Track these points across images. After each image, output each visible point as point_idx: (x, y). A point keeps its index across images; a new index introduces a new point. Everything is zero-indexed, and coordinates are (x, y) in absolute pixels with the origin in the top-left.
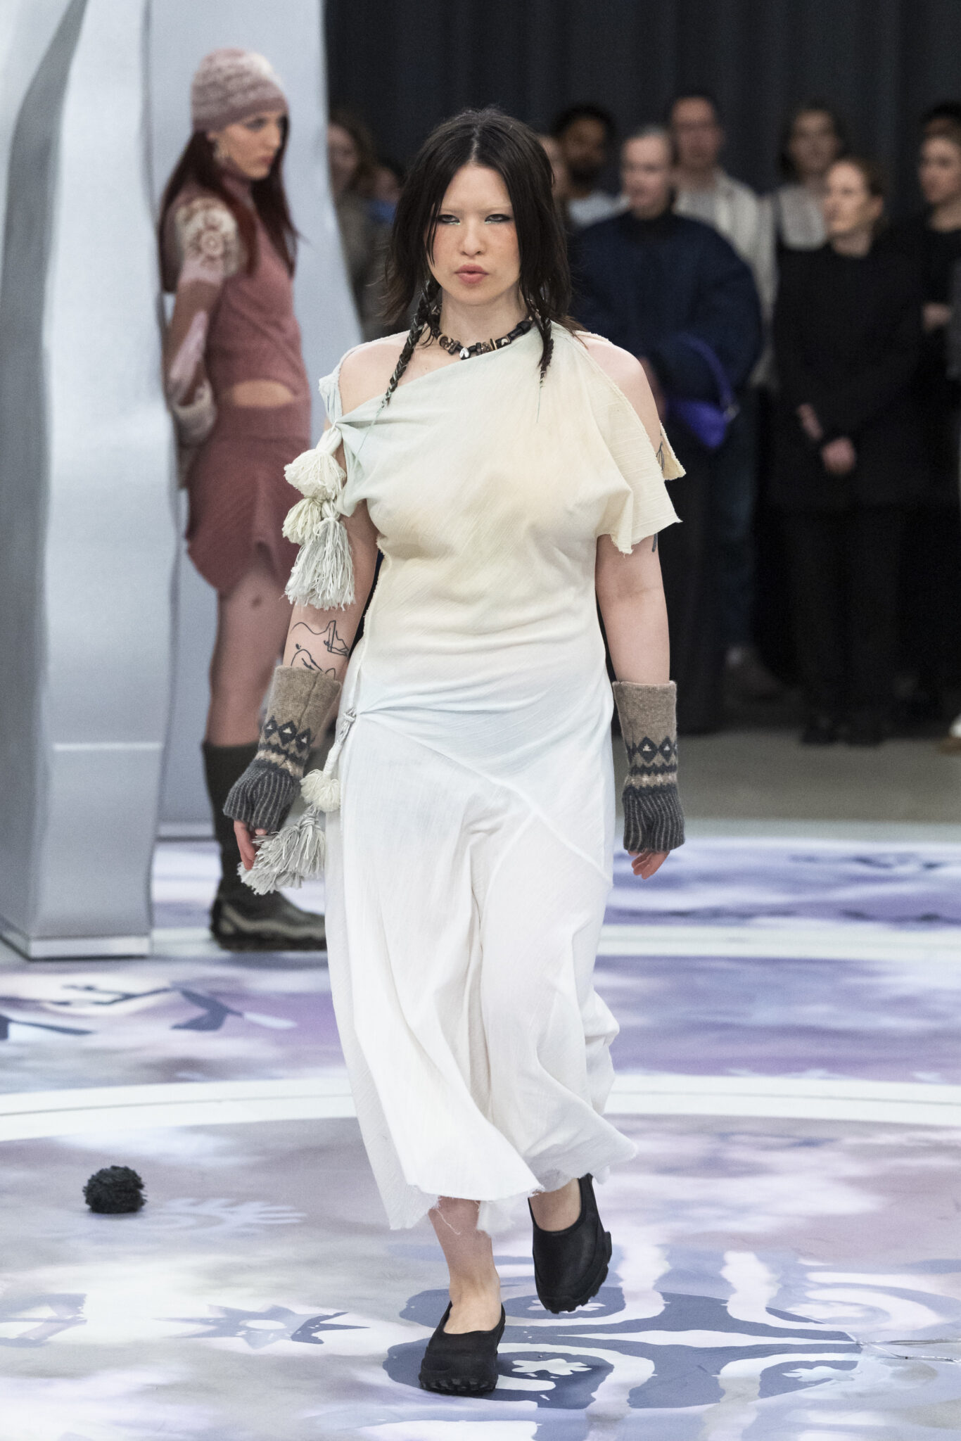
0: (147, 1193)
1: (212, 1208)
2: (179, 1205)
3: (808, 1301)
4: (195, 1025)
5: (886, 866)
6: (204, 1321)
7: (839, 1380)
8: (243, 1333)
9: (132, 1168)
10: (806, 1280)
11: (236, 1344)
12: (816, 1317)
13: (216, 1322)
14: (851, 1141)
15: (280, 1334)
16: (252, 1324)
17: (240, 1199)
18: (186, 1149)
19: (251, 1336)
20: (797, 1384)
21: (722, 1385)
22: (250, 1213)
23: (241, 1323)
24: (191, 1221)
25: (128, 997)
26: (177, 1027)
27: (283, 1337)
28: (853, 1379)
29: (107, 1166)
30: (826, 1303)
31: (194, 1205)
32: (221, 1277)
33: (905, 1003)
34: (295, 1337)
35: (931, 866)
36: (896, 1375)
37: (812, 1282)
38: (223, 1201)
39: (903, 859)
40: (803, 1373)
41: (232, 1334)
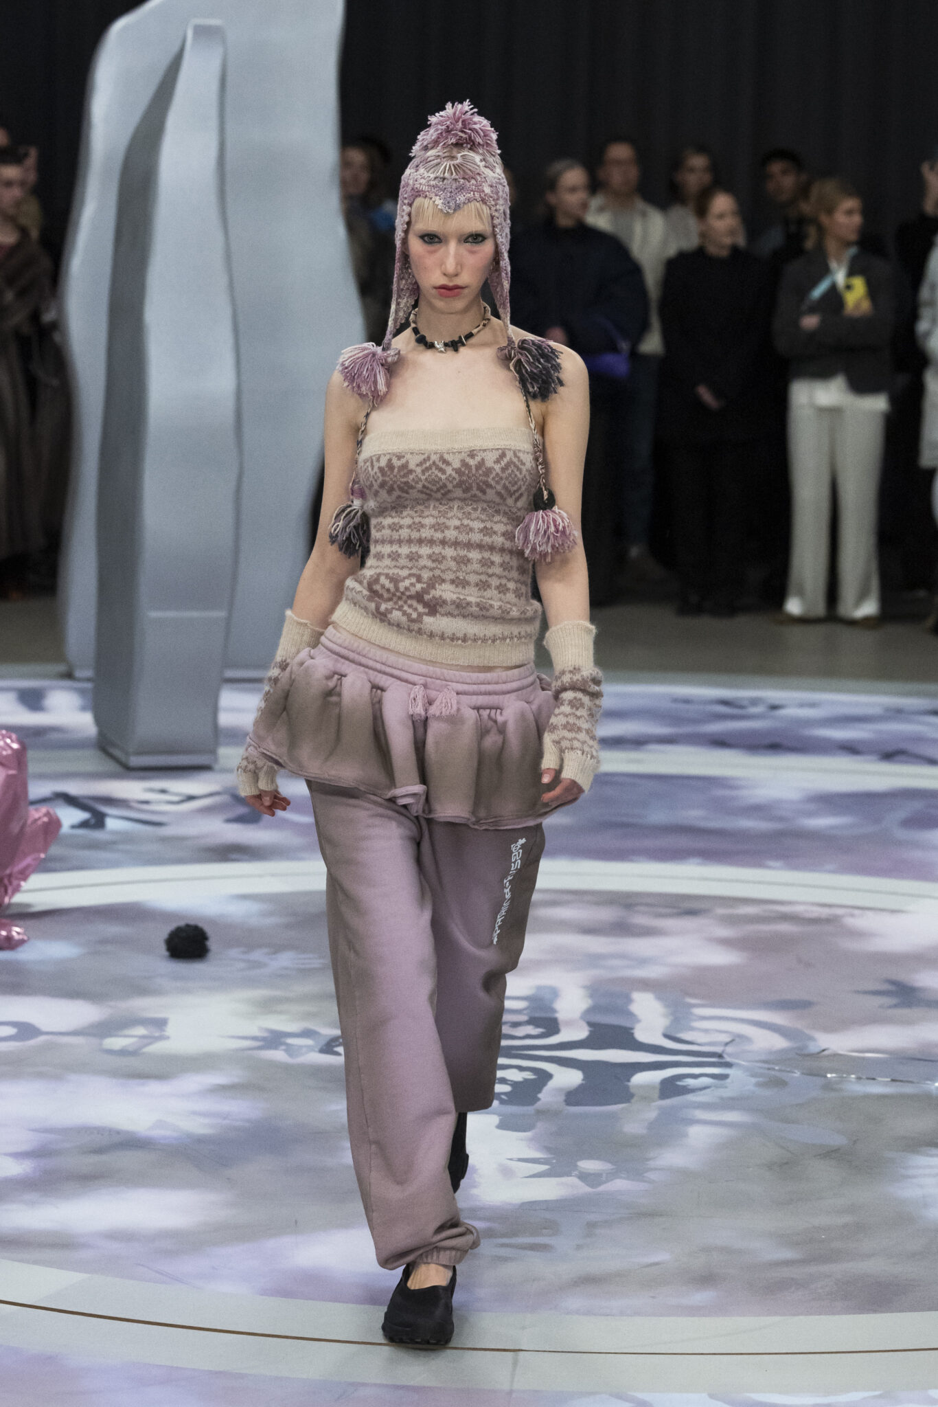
0: (212, 944)
1: (257, 955)
2: (234, 952)
3: (693, 1029)
4: (240, 819)
5: (741, 707)
6: (254, 1038)
7: (717, 1087)
8: (283, 1047)
9: (200, 925)
10: (691, 1013)
11: (279, 1055)
12: (699, 1040)
13: (263, 1039)
14: (721, 911)
15: (310, 1049)
16: (290, 1041)
17: (277, 949)
18: (237, 911)
19: (289, 1050)
20: (686, 1090)
21: (632, 1090)
22: (286, 960)
23: (283, 1040)
24: (242, 965)
25: (191, 798)
26: (229, 821)
27: (313, 1051)
28: (726, 1087)
29: (182, 923)
30: (706, 1031)
31: (244, 953)
32: (267, 1006)
33: (758, 810)
34: (322, 1051)
35: (774, 707)
36: (758, 1085)
37: (695, 1015)
38: (266, 950)
39: (755, 702)
40: (690, 1082)
41: (276, 1048)
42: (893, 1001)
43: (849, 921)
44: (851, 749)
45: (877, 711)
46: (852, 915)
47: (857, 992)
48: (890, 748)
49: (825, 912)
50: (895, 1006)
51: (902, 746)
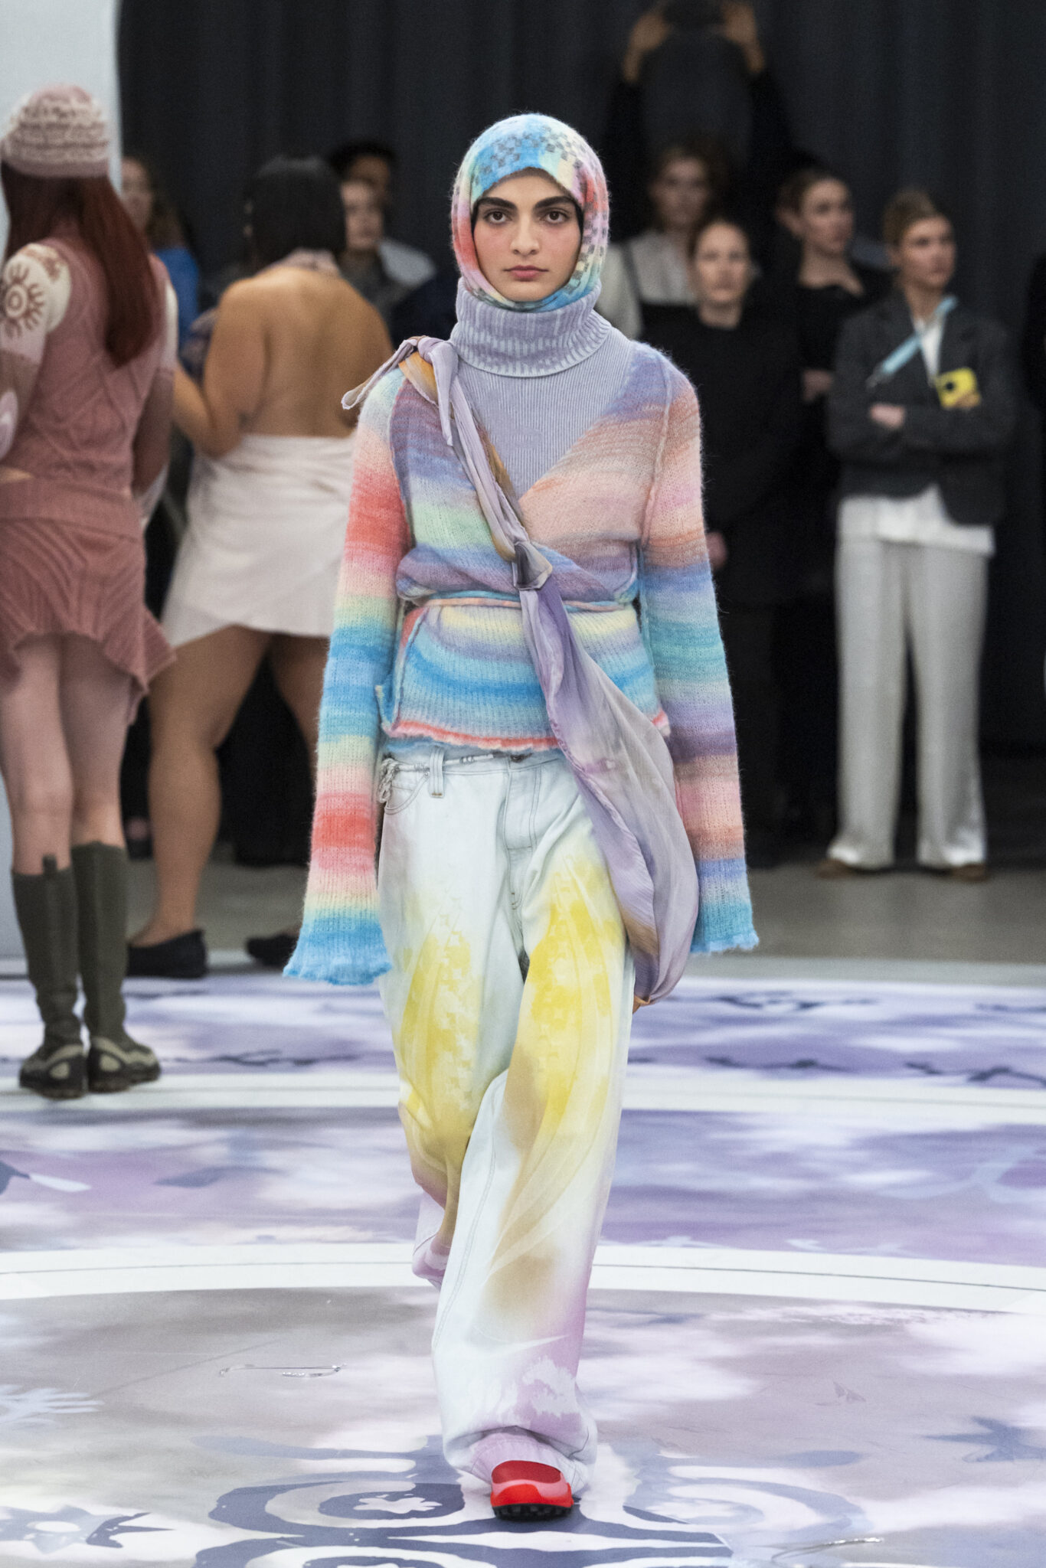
3: (671, 1498)
5: (756, 1006)
8: (31, 1536)
10: (669, 1475)
11: (24, 1548)
12: (681, 1516)
14: (719, 1316)
15: (74, 1538)
16: (42, 1526)
17: (28, 1384)
19: (40, 1539)
22: (38, 1401)
23: (29, 1525)
27: (77, 1540)
30: (691, 1501)
33: (779, 1161)
34: (90, 1541)
35: (806, 1006)
37: (674, 1477)
38: (7, 1387)
39: (775, 998)
41: (20, 1538)
42: (987, 1450)
43: (917, 1329)
44: (924, 1067)
45: (967, 1009)
46: (923, 1321)
47: (930, 1437)
48: (986, 1066)
49: (880, 1316)
50: (988, 1458)
51: (1005, 1061)
